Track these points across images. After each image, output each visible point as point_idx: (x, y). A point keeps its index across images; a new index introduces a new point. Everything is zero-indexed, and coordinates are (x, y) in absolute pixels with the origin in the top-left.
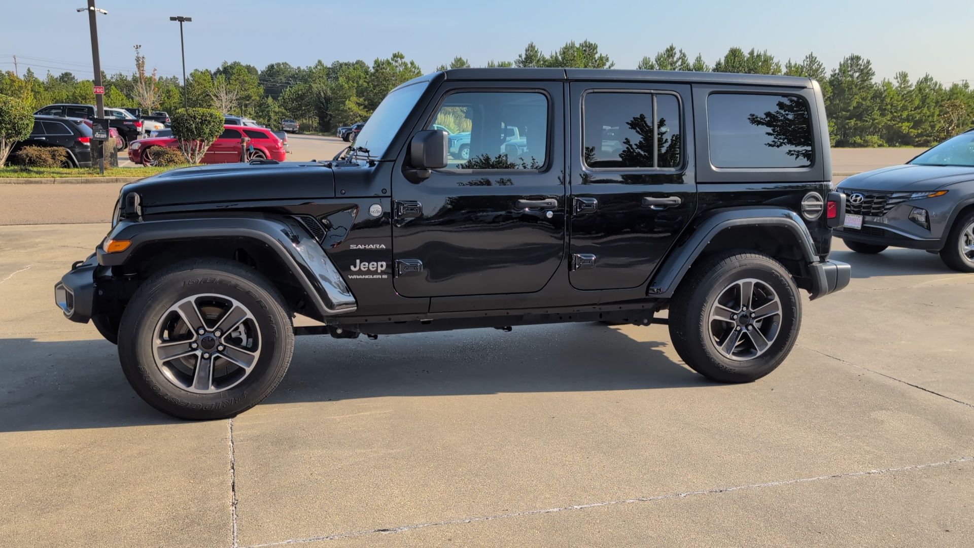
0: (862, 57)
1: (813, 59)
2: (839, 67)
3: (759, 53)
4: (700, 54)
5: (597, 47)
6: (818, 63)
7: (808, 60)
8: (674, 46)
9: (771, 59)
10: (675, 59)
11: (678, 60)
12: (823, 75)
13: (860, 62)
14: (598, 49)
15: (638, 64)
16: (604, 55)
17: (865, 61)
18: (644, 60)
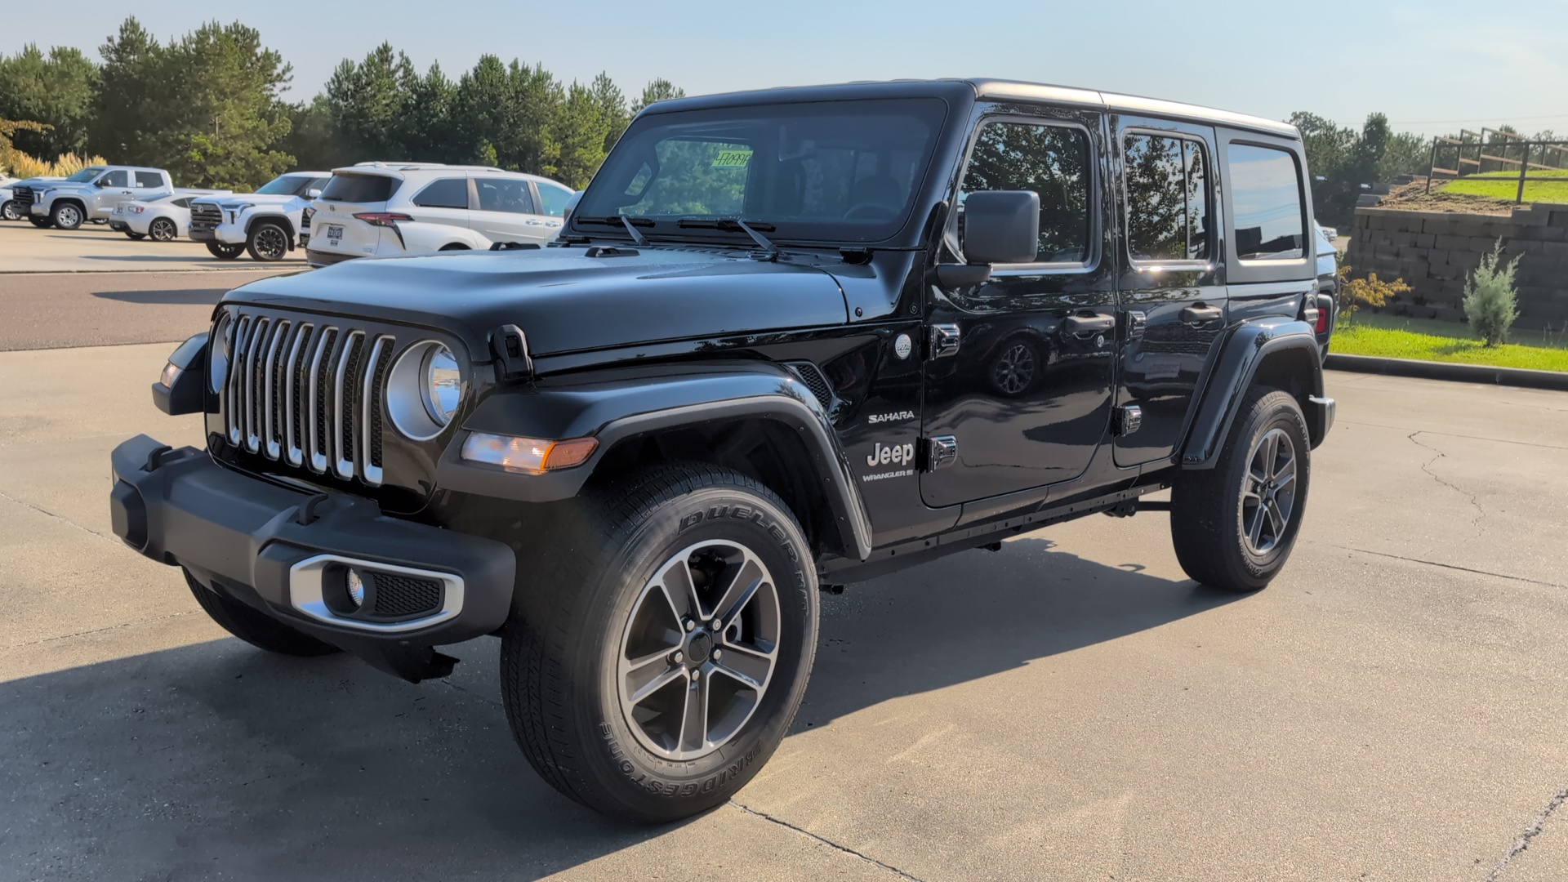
0: (673, 85)
1: (607, 82)
2: (643, 97)
3: (525, 66)
4: (436, 61)
5: (258, 35)
6: (613, 89)
7: (599, 82)
8: (390, 45)
9: (549, 77)
10: (393, 67)
11: (399, 68)
12: (622, 107)
13: (671, 91)
14: (262, 39)
15: (334, 71)
16: (271, 50)
17: (677, 90)
18: (343, 64)
